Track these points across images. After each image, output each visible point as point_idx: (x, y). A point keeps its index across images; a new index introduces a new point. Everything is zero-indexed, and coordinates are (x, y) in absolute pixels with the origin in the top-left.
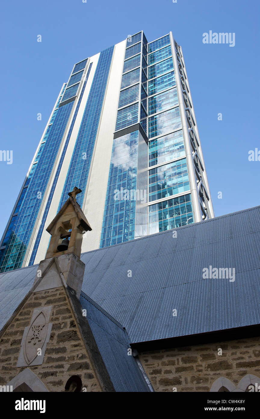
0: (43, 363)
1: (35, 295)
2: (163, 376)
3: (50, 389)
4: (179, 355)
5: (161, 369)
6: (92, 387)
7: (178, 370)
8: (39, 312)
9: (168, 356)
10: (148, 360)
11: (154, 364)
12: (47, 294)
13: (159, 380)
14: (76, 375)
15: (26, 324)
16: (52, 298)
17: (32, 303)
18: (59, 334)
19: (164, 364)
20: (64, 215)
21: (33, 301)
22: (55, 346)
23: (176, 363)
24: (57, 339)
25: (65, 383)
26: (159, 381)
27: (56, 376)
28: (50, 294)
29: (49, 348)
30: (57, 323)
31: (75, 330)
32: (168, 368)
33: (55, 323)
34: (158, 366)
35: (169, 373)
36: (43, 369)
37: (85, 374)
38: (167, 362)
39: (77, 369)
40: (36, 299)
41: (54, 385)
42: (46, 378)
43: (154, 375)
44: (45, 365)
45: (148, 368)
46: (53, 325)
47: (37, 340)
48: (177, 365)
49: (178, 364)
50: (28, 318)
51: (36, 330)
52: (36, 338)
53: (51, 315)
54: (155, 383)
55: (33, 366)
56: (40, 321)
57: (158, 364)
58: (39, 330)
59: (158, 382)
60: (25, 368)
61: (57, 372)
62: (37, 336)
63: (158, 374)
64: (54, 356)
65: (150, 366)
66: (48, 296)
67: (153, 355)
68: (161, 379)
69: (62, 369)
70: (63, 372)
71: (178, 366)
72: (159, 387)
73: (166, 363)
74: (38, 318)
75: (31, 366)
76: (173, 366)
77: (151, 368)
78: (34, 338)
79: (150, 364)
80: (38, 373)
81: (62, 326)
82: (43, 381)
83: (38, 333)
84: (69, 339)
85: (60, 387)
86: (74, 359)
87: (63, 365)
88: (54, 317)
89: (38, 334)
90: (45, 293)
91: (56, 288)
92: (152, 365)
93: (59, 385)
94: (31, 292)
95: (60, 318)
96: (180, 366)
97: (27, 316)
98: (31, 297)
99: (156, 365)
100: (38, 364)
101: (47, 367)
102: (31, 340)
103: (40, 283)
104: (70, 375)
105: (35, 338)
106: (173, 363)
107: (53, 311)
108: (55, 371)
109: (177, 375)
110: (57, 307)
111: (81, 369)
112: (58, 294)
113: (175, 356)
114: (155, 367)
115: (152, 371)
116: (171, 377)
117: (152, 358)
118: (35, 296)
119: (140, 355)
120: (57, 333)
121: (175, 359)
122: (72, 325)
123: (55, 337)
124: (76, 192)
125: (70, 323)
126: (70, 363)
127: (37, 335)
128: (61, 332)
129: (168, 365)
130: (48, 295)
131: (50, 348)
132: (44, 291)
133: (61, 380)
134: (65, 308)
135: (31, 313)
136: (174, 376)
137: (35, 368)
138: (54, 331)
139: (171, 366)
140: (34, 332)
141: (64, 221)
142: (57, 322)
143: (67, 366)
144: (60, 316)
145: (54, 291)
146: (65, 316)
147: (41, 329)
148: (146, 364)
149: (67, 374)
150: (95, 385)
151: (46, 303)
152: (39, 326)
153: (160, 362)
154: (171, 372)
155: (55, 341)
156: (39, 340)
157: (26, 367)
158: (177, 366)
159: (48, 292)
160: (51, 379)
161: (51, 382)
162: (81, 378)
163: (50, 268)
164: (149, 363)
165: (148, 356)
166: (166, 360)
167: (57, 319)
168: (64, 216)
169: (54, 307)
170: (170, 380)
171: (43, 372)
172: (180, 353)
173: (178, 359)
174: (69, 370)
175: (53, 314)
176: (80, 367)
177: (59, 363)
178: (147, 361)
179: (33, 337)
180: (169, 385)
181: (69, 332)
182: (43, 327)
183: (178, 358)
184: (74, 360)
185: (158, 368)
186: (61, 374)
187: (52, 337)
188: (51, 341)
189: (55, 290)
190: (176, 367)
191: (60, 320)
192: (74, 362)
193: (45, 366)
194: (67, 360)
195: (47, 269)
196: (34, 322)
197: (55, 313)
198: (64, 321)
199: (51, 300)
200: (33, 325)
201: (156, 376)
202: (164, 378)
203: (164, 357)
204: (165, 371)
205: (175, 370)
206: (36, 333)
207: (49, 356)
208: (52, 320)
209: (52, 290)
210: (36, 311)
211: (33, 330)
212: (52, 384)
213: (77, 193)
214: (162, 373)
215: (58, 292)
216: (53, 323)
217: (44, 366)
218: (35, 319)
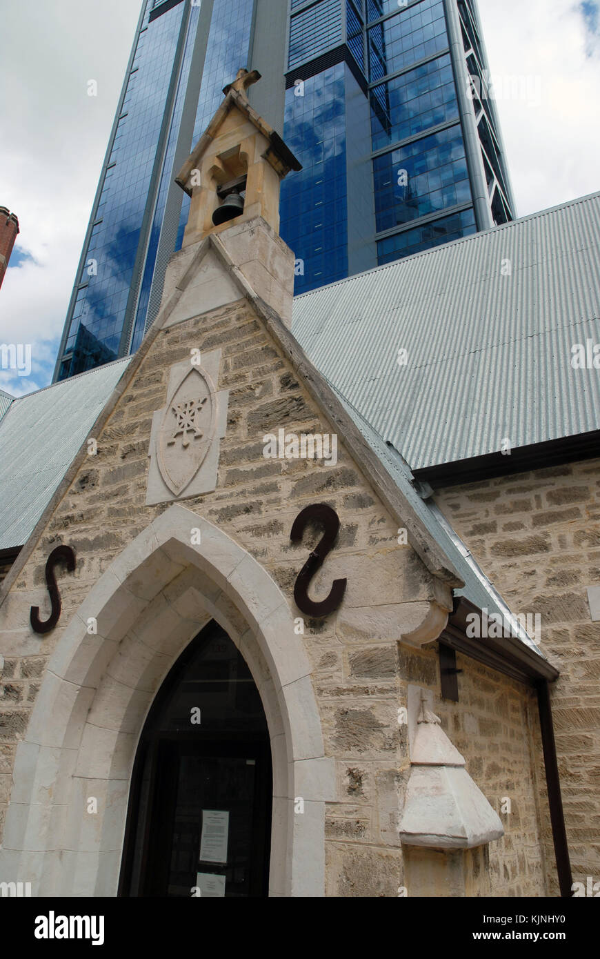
0: (217, 487)
1: (168, 334)
2: (502, 536)
3: (248, 545)
4: (538, 486)
5: (494, 522)
6: (372, 526)
7: (539, 521)
8: (186, 370)
9: (510, 491)
10: (459, 505)
11: (475, 513)
12: (201, 326)
13: (492, 545)
14: (318, 502)
15: (155, 405)
16: (217, 332)
17: (162, 355)
18: (251, 413)
19: (501, 510)
20: (218, 138)
21: (165, 347)
22: (245, 442)
23: (534, 504)
24: (249, 425)
25: (288, 528)
26: (492, 548)
27: (260, 512)
28: (209, 324)
29: (228, 449)
30: (241, 387)
31: (298, 397)
32: (514, 518)
33: (237, 388)
34: (487, 516)
35: (515, 530)
36: (218, 501)
37: (346, 498)
38: (509, 505)
39: (321, 488)
40: (175, 341)
41: (259, 535)
42: (233, 521)
43: (477, 537)
44: (221, 492)
45: (461, 522)
46: (232, 394)
47: (192, 436)
48: (535, 509)
49: (539, 506)
50: (157, 390)
51: (185, 413)
52: (188, 431)
53: (222, 370)
54: (483, 553)
55: (190, 498)
56: (194, 390)
57: (487, 511)
58: (192, 413)
59: (488, 551)
60: (169, 506)
61: (261, 503)
62: (189, 425)
63: (488, 532)
64: (245, 466)
65: (466, 518)
66: (206, 330)
67: (471, 493)
68: (497, 543)
69: (273, 495)
70: (277, 501)
71: (540, 511)
72: (493, 562)
73: (506, 506)
74: (184, 383)
75: (183, 499)
76: (524, 512)
77: (470, 521)
78: (182, 433)
79: (465, 514)
80: (208, 511)
81: (258, 391)
82: (223, 529)
83: (192, 418)
84: (281, 422)
85: (275, 536)
86: (306, 466)
87: (276, 485)
88: (232, 373)
89: (192, 420)
90: (197, 323)
91: (225, 305)
92: (469, 515)
93: (271, 533)
94: (156, 330)
95: (250, 374)
96: (543, 512)
97: (153, 387)
98: (157, 340)
99: (481, 514)
100: (202, 492)
101: (232, 495)
102: (175, 437)
103: (178, 304)
104: (299, 506)
105: (185, 432)
106: (525, 506)
107: (226, 361)
108: (254, 500)
109: (537, 532)
110: (234, 349)
111: (332, 487)
112: (234, 319)
113: (529, 489)
114: (479, 519)
115: (471, 529)
116: (520, 536)
117: (471, 500)
118: (170, 336)
119: (438, 495)
120: (245, 411)
121: (530, 496)
122: (287, 384)
123: (242, 422)
124: (245, 78)
125: (281, 381)
126: (296, 478)
127: (190, 423)
128: (258, 406)
129: (511, 512)
130: (204, 326)
131: (230, 449)
132: (193, 319)
133: (276, 521)
134: (260, 348)
135: (164, 378)
136: (530, 535)
137: (197, 499)
138: (237, 409)
139: (521, 513)
140: (181, 418)
141: (222, 150)
142: (239, 385)
143: (286, 486)
144: (249, 371)
145: (222, 313)
146: (263, 368)
147: (199, 409)
148: (454, 513)
149: (291, 505)
150: (379, 522)
151: (203, 345)
152: (192, 403)
153: (491, 506)
154: (522, 526)
155: (242, 431)
156: (196, 434)
157: (172, 503)
158: (535, 512)
159: (205, 319)
160: (243, 520)
161: (247, 529)
162: (333, 508)
163: (202, 263)
164: (462, 511)
165: (458, 497)
166: (505, 500)
167: (241, 377)
168: (221, 139)
169: (228, 351)
170: (520, 543)
171: (219, 508)
172: (542, 481)
173: (538, 497)
174: (294, 492)
175: (226, 368)
176: (329, 483)
177: (264, 482)
178: (456, 507)
179: (180, 430)
180: (517, 555)
181: (280, 403)
182: (202, 403)
183: (538, 494)
184: (305, 468)
185: (489, 520)
186: (274, 507)
187: (232, 422)
188: (230, 432)
189: (223, 310)
190: (534, 514)
191: (249, 380)
192: (307, 474)
193: (224, 493)
194: (284, 471)
195: (194, 268)
196: (176, 397)
197: (231, 367)
198: (260, 379)
199: (215, 337)
200: (174, 403)
201: (482, 537)
202: (504, 540)
203: (501, 494)
204: (505, 525)
205: (531, 520)
206: (187, 419)
207: (232, 468)
208: (226, 382)
209: (215, 313)
210: (177, 371)
211: (176, 415)
212: (250, 534)
213: (247, 83)
214: (499, 530)
215: (233, 315)
216: (229, 389)
217: (221, 494)
218: (178, 389)
